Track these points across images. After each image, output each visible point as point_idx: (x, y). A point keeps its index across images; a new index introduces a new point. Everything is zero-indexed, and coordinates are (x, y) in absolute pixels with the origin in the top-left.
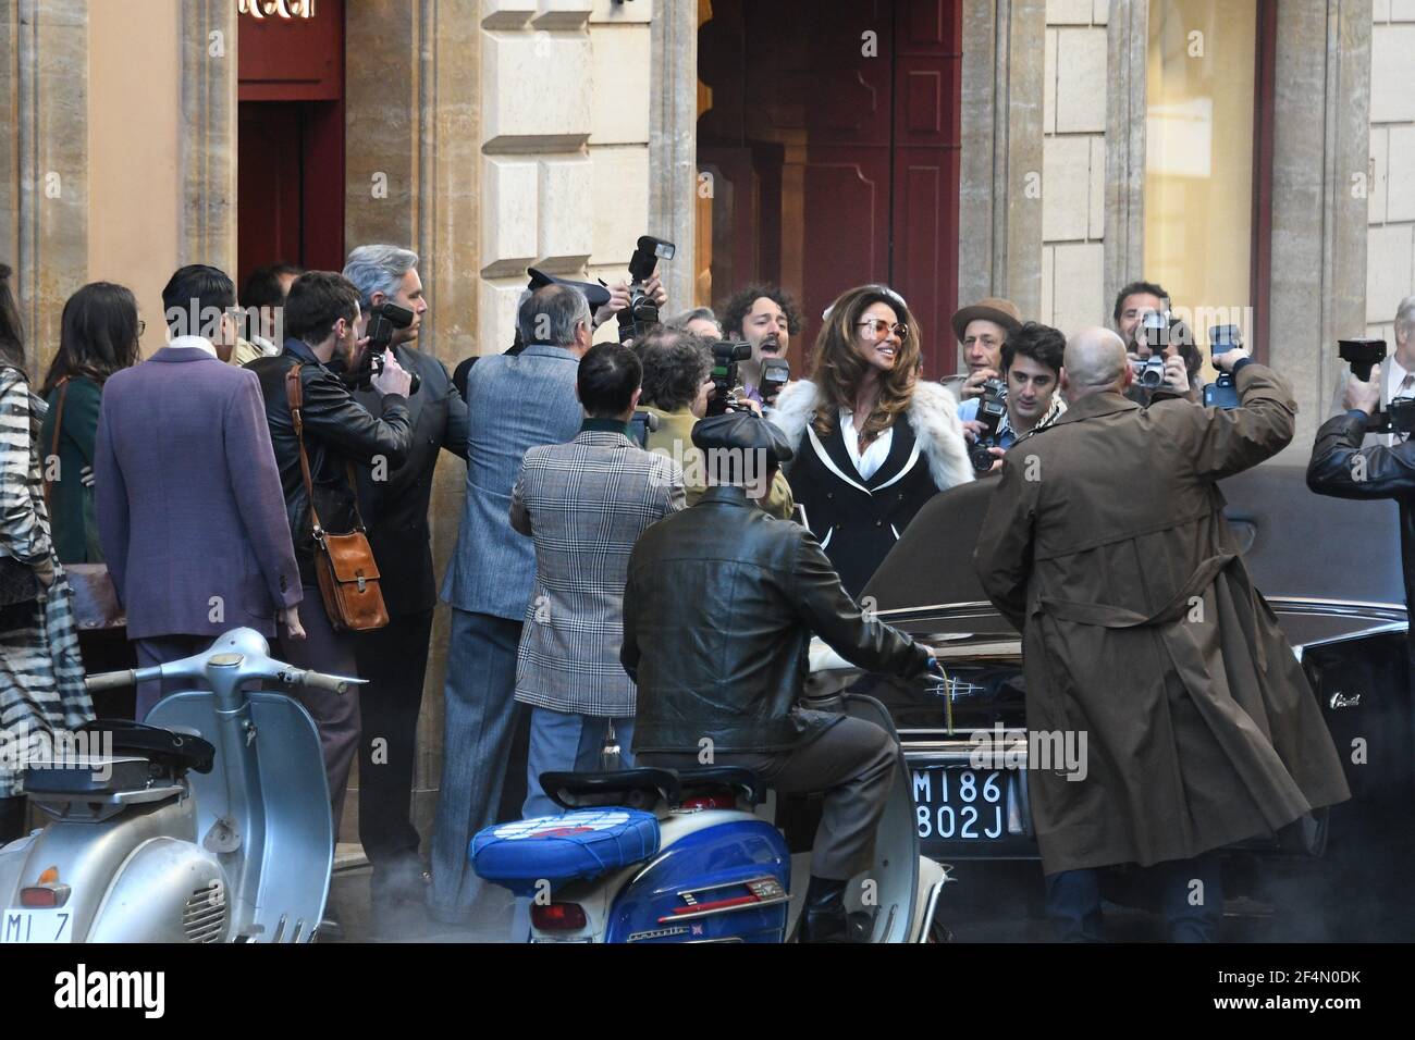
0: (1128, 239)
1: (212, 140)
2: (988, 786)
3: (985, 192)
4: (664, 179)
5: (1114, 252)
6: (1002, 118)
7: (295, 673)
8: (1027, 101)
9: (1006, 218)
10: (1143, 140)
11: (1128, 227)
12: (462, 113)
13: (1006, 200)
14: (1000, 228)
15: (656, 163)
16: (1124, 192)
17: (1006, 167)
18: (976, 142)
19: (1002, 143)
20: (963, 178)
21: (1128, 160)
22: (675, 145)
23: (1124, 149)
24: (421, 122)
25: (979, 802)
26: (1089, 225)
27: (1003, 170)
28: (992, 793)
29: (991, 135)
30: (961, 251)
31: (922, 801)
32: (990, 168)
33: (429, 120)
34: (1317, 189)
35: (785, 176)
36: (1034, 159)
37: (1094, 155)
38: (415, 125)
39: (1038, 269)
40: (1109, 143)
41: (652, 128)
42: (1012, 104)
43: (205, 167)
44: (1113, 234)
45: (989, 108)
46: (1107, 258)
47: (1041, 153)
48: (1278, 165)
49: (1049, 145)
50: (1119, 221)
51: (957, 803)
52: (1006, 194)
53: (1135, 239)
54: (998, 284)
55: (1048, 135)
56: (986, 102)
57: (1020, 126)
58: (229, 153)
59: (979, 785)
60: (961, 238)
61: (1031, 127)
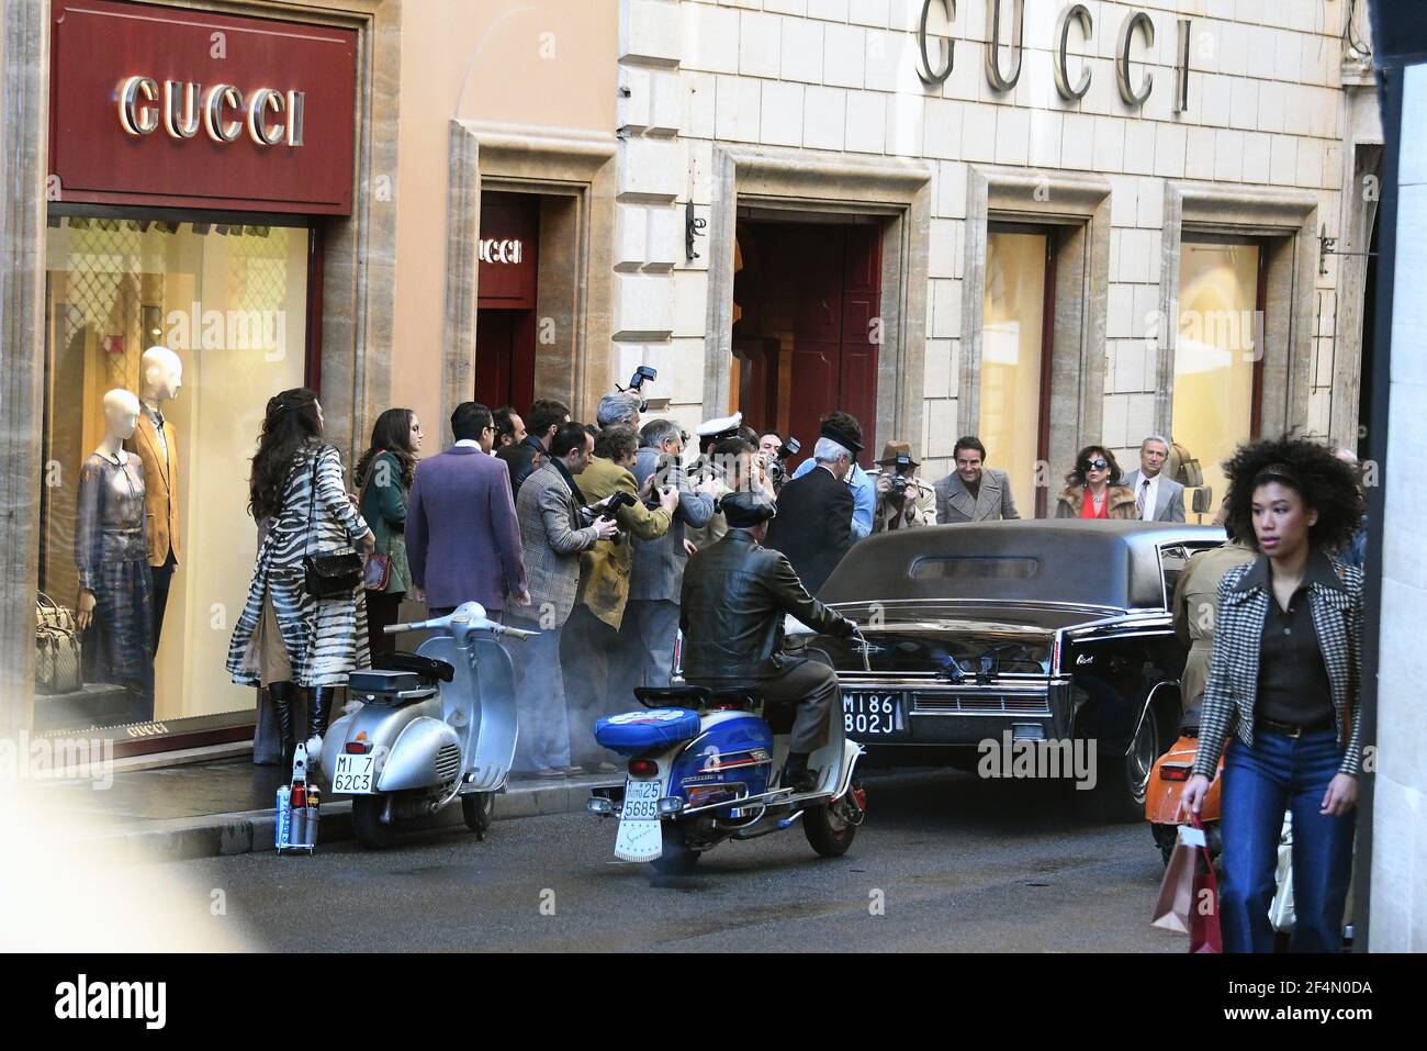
0: (971, 398)
1: (462, 331)
2: (885, 704)
3: (892, 369)
4: (713, 356)
5: (963, 405)
6: (903, 328)
7: (500, 628)
8: (917, 319)
9: (904, 384)
10: (981, 343)
11: (971, 391)
12: (601, 317)
13: (904, 374)
14: (900, 390)
15: (709, 348)
16: (970, 372)
17: (905, 356)
18: (888, 341)
19: (902, 342)
20: (880, 362)
21: (972, 354)
22: (719, 338)
23: (970, 349)
24: (578, 322)
25: (881, 713)
26: (950, 390)
27: (903, 357)
28: (887, 708)
29: (897, 338)
31: (849, 712)
32: (896, 357)
33: (583, 321)
34: (1077, 373)
35: (781, 357)
36: (920, 349)
37: (953, 351)
38: (575, 324)
39: (922, 412)
40: (962, 344)
41: (707, 329)
42: (908, 321)
43: (457, 344)
44: (963, 395)
45: (896, 323)
46: (959, 408)
47: (924, 348)
48: (1055, 359)
49: (928, 344)
50: (967, 388)
51: (868, 713)
52: (904, 371)
53: (975, 399)
54: (899, 421)
55: (928, 339)
56: (893, 319)
57: (913, 333)
58: (471, 338)
59: (881, 704)
61: (918, 334)
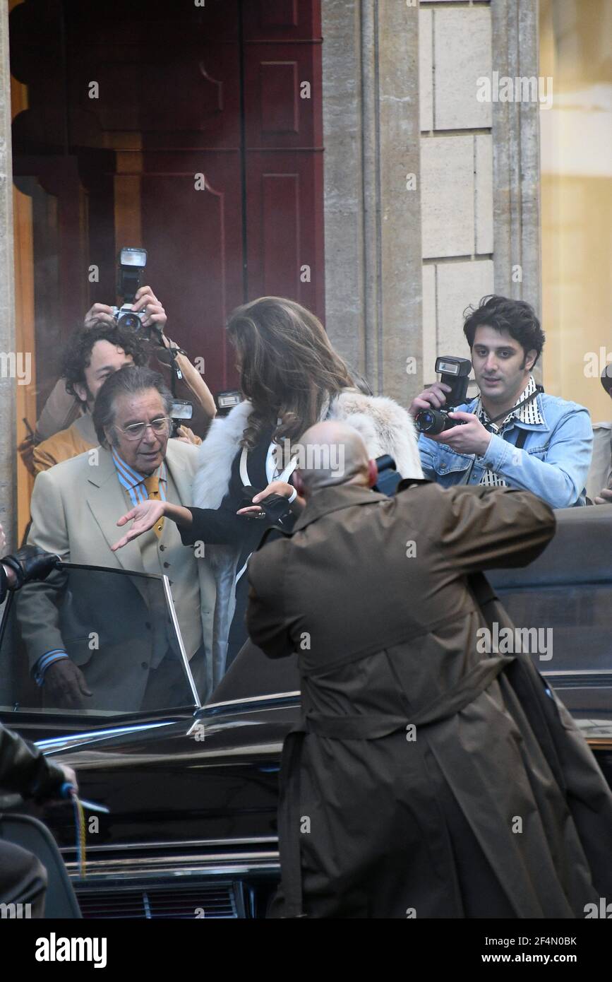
0: (522, 253)
3: (353, 202)
5: (505, 271)
6: (371, 114)
8: (400, 94)
9: (379, 233)
10: (536, 137)
11: (521, 240)
13: (378, 211)
14: (373, 246)
16: (516, 199)
17: (378, 171)
18: (341, 143)
19: (371, 144)
20: (326, 187)
21: (520, 161)
23: (514, 148)
26: (476, 239)
27: (374, 175)
29: (358, 135)
30: (327, 272)
32: (359, 174)
35: (118, 187)
36: (411, 159)
37: (479, 156)
39: (419, 291)
40: (497, 141)
42: (381, 98)
44: (504, 248)
45: (356, 102)
46: (495, 275)
47: (418, 155)
49: (427, 144)
50: (511, 233)
52: (378, 204)
53: (530, 255)
54: (372, 310)
55: (425, 133)
56: (352, 96)
57: (392, 123)
60: (327, 257)
61: (405, 125)
